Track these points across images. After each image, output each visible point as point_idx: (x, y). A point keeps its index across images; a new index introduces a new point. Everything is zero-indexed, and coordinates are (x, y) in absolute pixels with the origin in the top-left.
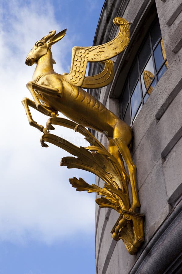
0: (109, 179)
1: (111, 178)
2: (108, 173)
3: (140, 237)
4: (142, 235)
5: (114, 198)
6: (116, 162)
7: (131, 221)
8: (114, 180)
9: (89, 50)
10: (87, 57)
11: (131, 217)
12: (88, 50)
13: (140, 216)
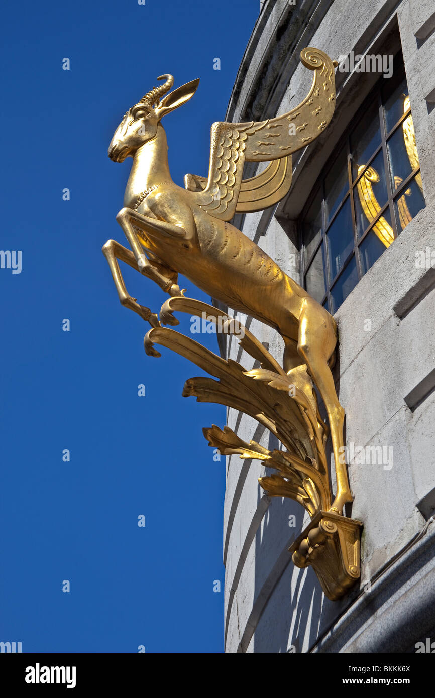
0: (287, 432)
1: (291, 432)
2: (285, 421)
3: (352, 569)
4: (356, 565)
5: (297, 476)
6: (306, 406)
7: (336, 535)
8: (296, 436)
9: (248, 131)
10: (244, 148)
11: (335, 526)
12: (246, 132)
13: (354, 525)
